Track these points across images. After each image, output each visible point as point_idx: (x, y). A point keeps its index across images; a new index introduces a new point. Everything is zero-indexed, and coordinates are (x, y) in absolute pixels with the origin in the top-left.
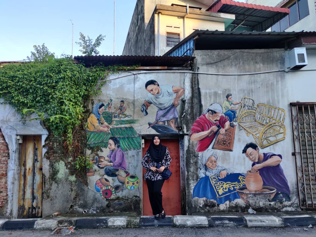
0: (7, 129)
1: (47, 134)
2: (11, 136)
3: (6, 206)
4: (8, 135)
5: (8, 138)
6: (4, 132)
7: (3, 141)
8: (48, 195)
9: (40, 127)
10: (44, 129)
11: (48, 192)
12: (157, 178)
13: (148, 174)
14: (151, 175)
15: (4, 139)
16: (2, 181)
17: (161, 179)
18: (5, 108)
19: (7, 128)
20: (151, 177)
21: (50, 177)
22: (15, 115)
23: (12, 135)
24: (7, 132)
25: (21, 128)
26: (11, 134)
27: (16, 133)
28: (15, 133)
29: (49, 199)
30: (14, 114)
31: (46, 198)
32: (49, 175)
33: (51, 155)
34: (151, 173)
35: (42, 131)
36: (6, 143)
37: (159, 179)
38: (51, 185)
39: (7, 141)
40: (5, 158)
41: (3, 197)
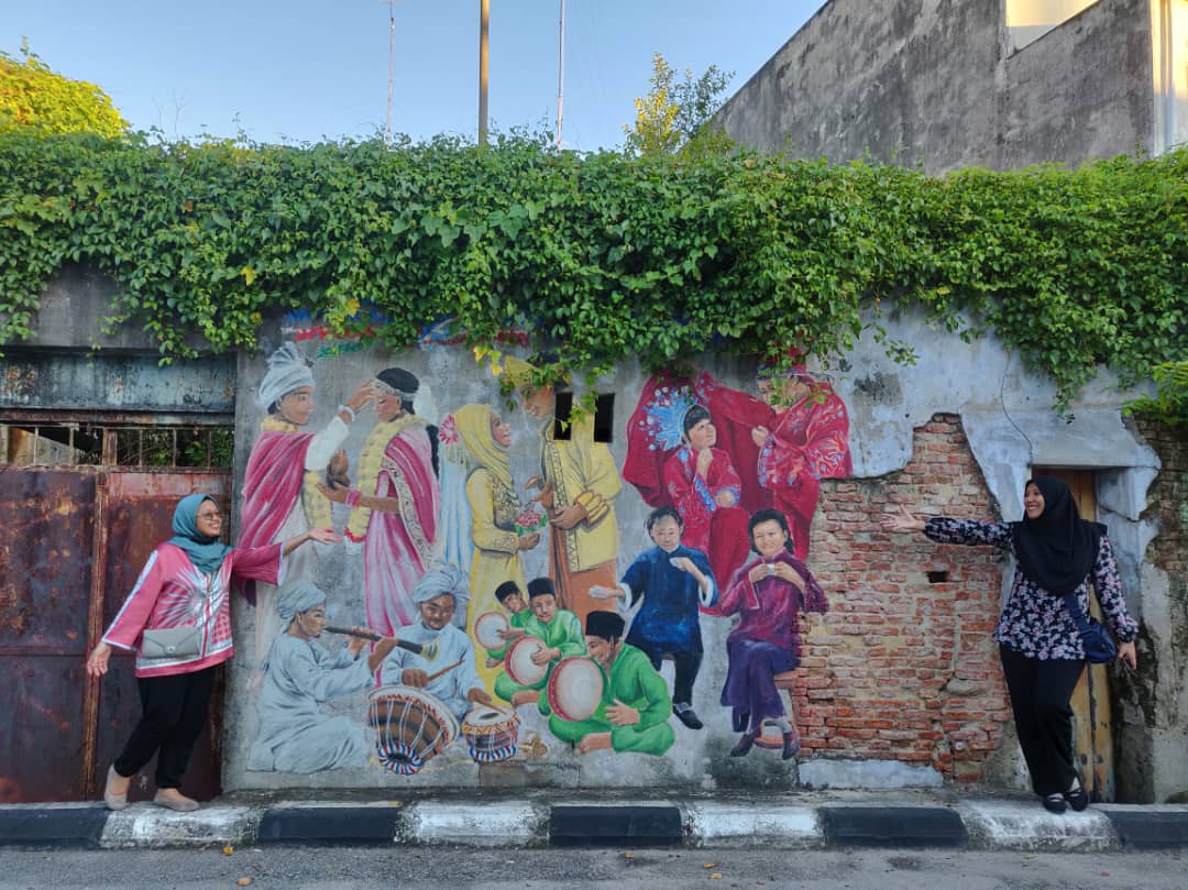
0: (990, 439)
1: (1155, 468)
2: (1008, 471)
3: (1010, 749)
4: (996, 466)
5: (997, 476)
6: (981, 453)
7: (975, 490)
8: (1172, 710)
9: (1125, 436)
10: (1141, 444)
11: (1170, 700)
12: (1050, 652)
13: (1010, 628)
14: (1022, 635)
15: (982, 482)
16: (981, 650)
17: (1067, 657)
18: (975, 353)
19: (990, 435)
20: (1020, 642)
21: (1175, 641)
22: (1018, 382)
23: (1012, 464)
24: (994, 454)
25: (1047, 438)
26: (1007, 462)
27: (1028, 459)
28: (1025, 458)
29: (1178, 729)
30: (1014, 380)
31: (1167, 723)
32: (1170, 632)
33: (1169, 551)
34: (1023, 626)
35: (1134, 452)
36: (991, 495)
37: (1062, 659)
38: (1181, 674)
39: (994, 490)
40: (984, 556)
41: (988, 713)
